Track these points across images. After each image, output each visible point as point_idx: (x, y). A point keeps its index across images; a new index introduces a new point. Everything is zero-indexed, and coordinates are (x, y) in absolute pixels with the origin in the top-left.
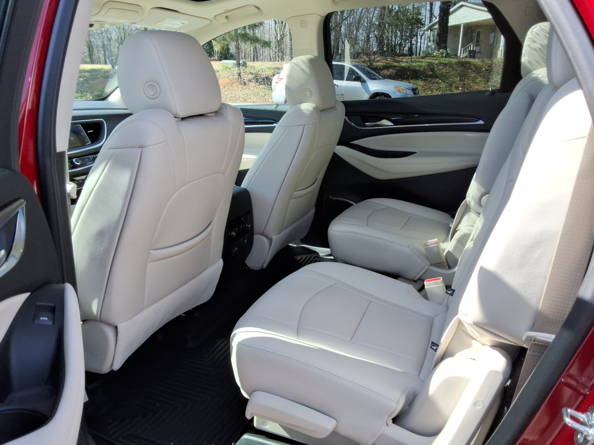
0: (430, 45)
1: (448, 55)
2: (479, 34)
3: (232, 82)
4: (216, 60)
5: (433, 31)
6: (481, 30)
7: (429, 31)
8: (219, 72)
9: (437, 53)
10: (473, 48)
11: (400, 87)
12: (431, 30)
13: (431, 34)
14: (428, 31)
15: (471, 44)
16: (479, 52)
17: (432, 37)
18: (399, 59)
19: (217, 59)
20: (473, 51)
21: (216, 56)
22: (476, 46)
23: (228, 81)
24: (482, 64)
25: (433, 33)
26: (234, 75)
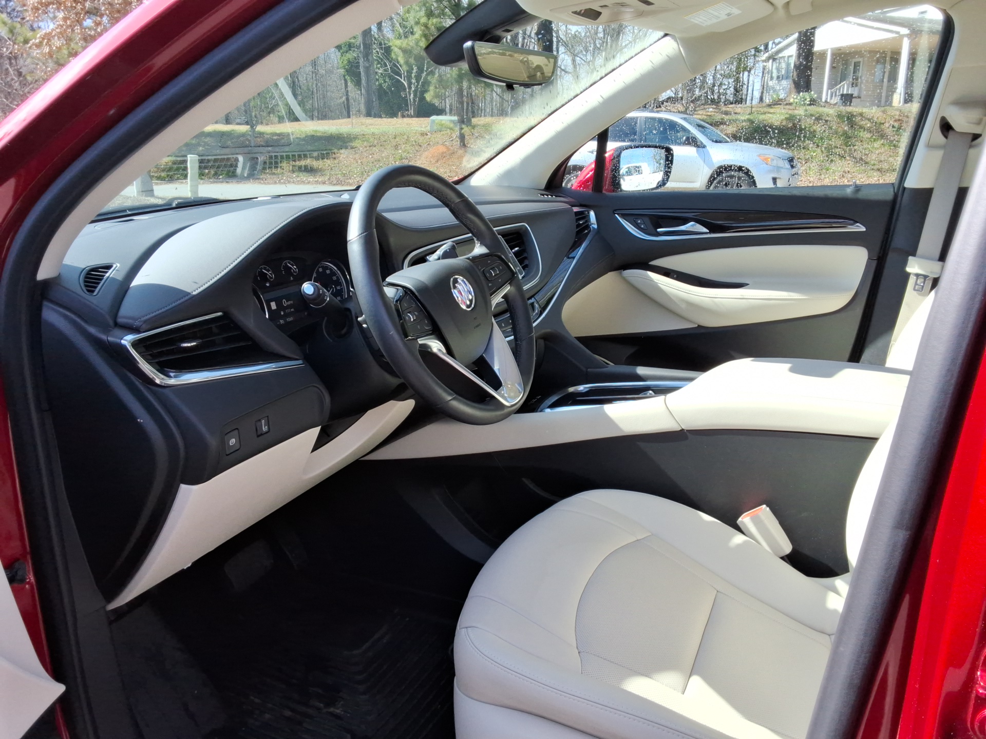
0: (772, 85)
1: (813, 102)
2: (856, 65)
3: (450, 152)
4: (412, 117)
5: (778, 61)
6: (861, 60)
7: (771, 61)
8: (427, 135)
9: (796, 98)
10: (848, 90)
11: (768, 156)
12: (774, 60)
13: (774, 67)
14: (768, 62)
15: (844, 85)
16: (859, 97)
17: (775, 71)
18: (728, 109)
19: (412, 114)
20: (847, 95)
21: (411, 110)
22: (852, 87)
23: (444, 149)
24: (884, 116)
25: (778, 65)
26: (452, 140)
